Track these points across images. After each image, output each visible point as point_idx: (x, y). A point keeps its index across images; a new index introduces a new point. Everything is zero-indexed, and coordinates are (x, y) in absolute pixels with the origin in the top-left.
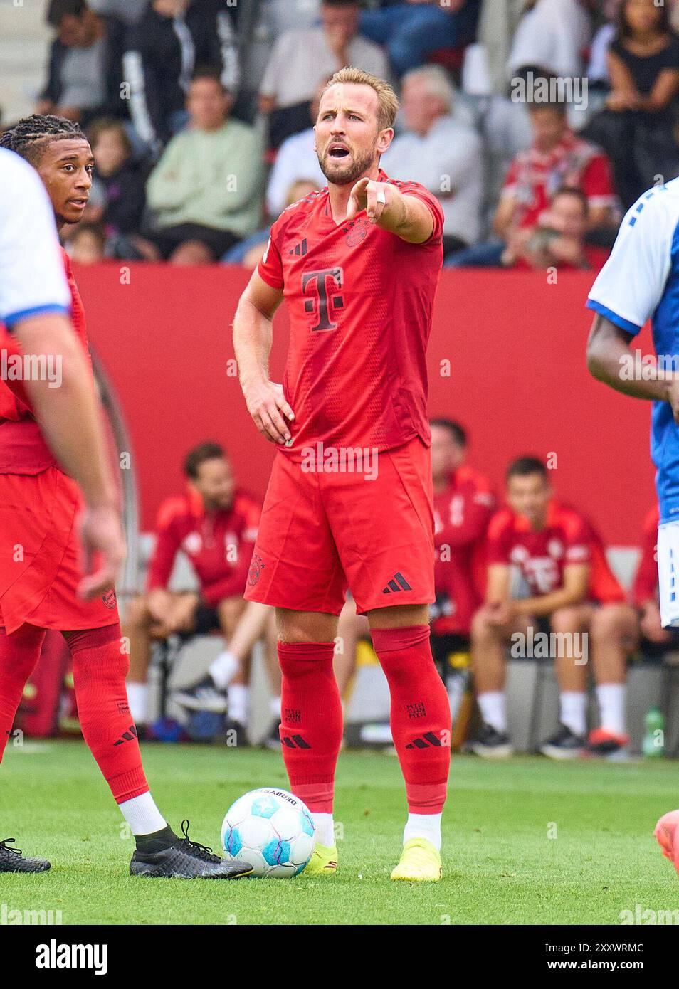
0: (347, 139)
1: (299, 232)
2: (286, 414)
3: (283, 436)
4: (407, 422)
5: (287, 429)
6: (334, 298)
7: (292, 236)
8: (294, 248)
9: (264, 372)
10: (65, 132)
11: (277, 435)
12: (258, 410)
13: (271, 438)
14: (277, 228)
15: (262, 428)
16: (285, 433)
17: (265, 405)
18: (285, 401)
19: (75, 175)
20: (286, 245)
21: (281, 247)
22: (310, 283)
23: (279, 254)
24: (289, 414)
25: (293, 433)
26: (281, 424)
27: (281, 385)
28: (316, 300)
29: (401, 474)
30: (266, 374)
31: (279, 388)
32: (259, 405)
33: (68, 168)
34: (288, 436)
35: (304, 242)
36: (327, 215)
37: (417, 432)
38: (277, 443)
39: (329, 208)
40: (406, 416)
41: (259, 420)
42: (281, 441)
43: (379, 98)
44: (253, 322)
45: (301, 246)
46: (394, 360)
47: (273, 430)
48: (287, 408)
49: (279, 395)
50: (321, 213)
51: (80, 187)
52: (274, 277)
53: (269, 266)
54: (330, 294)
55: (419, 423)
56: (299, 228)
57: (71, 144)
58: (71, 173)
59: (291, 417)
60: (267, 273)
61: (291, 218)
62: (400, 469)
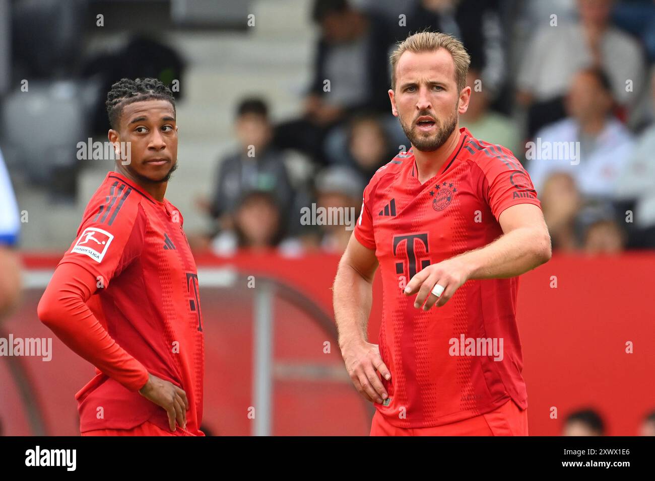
0: (433, 111)
1: (386, 193)
2: (382, 374)
3: (380, 396)
4: (498, 387)
5: (383, 389)
6: (422, 261)
7: (381, 197)
8: (383, 209)
9: (363, 334)
10: (139, 94)
11: (375, 395)
12: (356, 371)
13: (370, 399)
14: (369, 190)
15: (361, 389)
16: (382, 392)
17: (362, 367)
18: (381, 361)
19: (147, 137)
20: (376, 206)
21: (372, 209)
22: (400, 245)
23: (371, 215)
24: (385, 374)
25: (390, 394)
26: (378, 383)
27: (377, 346)
28: (406, 263)
29: (493, 429)
30: (363, 335)
31: (376, 348)
32: (356, 367)
33: (140, 130)
34: (385, 396)
35: (393, 202)
36: (413, 175)
37: (510, 396)
38: (376, 403)
39: (415, 170)
40: (497, 381)
41: (357, 381)
42: (379, 400)
43: (454, 60)
44: (351, 284)
45: (389, 206)
46: (482, 326)
47: (370, 390)
48: (383, 368)
49: (376, 355)
50: (408, 174)
51: (151, 148)
52: (369, 239)
53: (364, 228)
54: (419, 257)
55: (511, 387)
56: (387, 188)
57: (143, 106)
58: (144, 135)
59: (388, 377)
60: (362, 235)
61: (381, 179)
62: (492, 424)
